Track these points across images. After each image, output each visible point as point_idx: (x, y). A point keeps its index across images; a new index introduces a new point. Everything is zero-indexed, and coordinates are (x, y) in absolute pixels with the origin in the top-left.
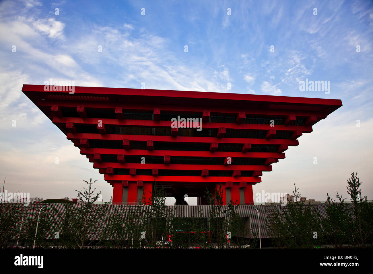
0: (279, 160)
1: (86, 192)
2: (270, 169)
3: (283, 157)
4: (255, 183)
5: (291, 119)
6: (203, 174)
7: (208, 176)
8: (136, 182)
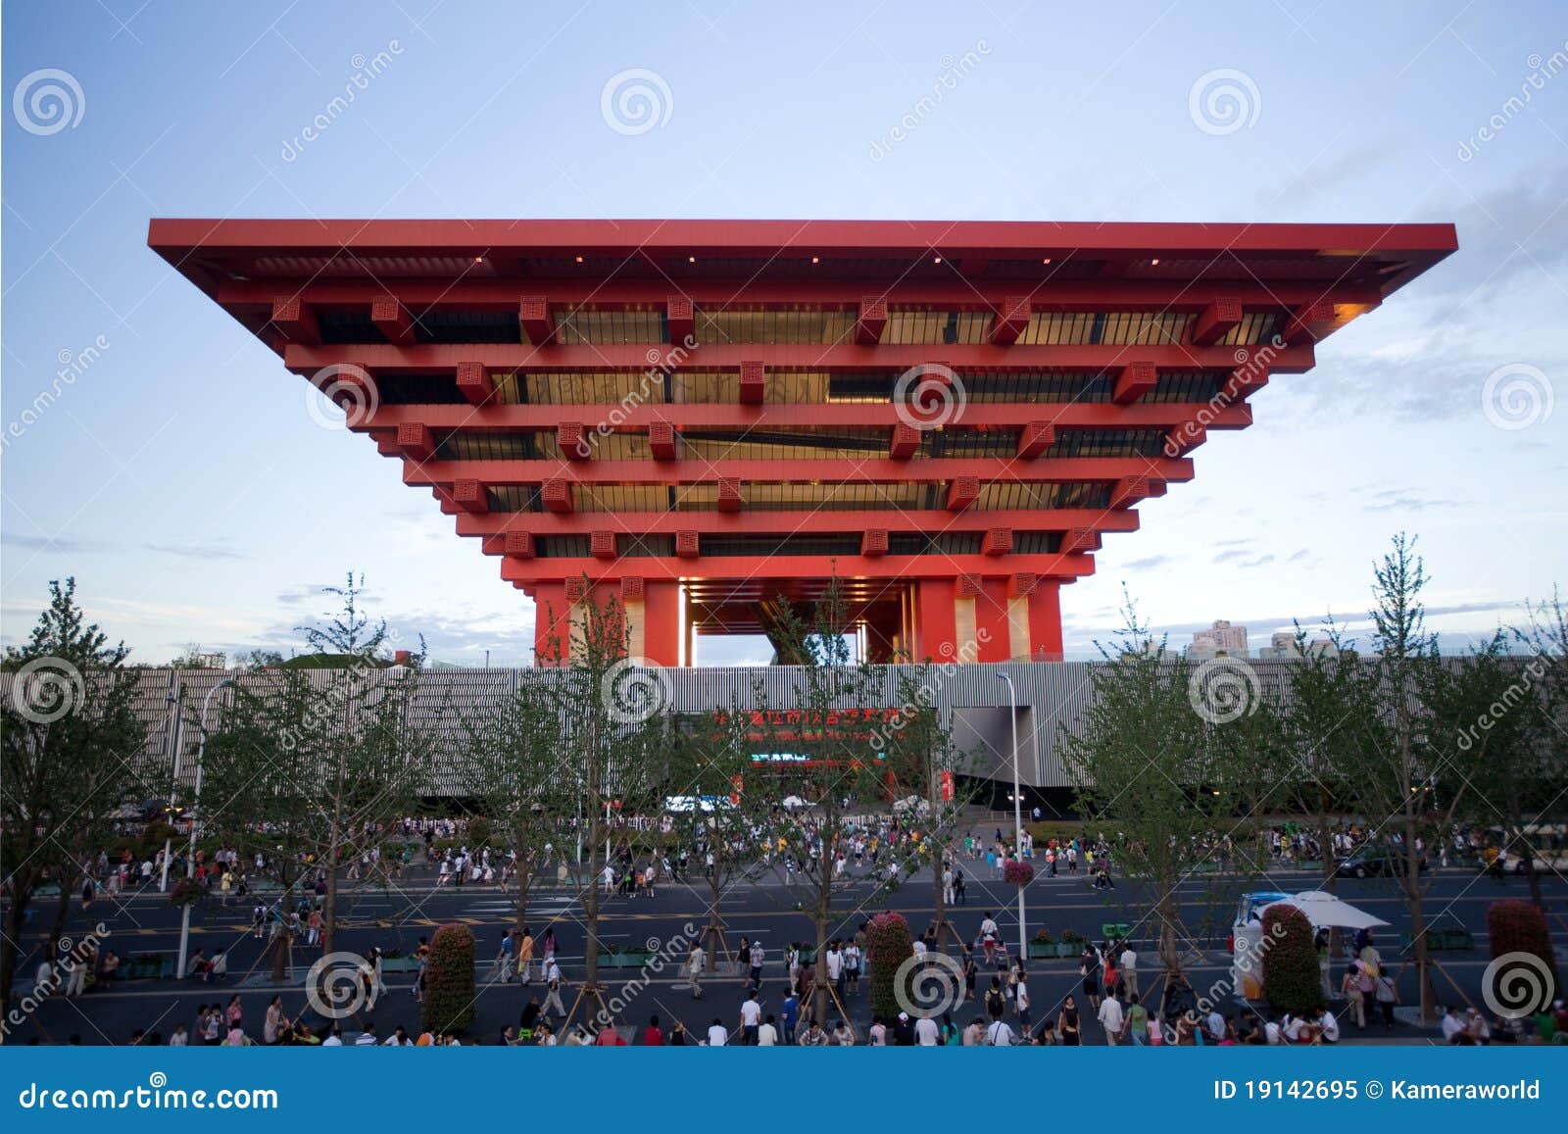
0: (1170, 486)
1: (336, 627)
2: (1131, 523)
3: (1186, 473)
4: (1071, 580)
5: (1221, 319)
6: (865, 548)
7: (889, 553)
8: (616, 582)
